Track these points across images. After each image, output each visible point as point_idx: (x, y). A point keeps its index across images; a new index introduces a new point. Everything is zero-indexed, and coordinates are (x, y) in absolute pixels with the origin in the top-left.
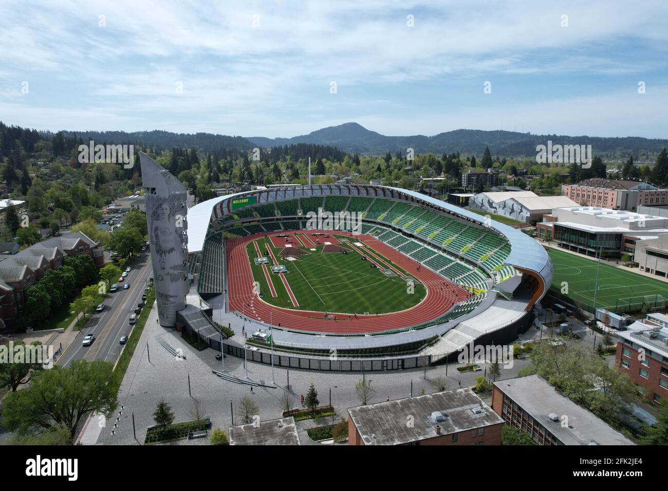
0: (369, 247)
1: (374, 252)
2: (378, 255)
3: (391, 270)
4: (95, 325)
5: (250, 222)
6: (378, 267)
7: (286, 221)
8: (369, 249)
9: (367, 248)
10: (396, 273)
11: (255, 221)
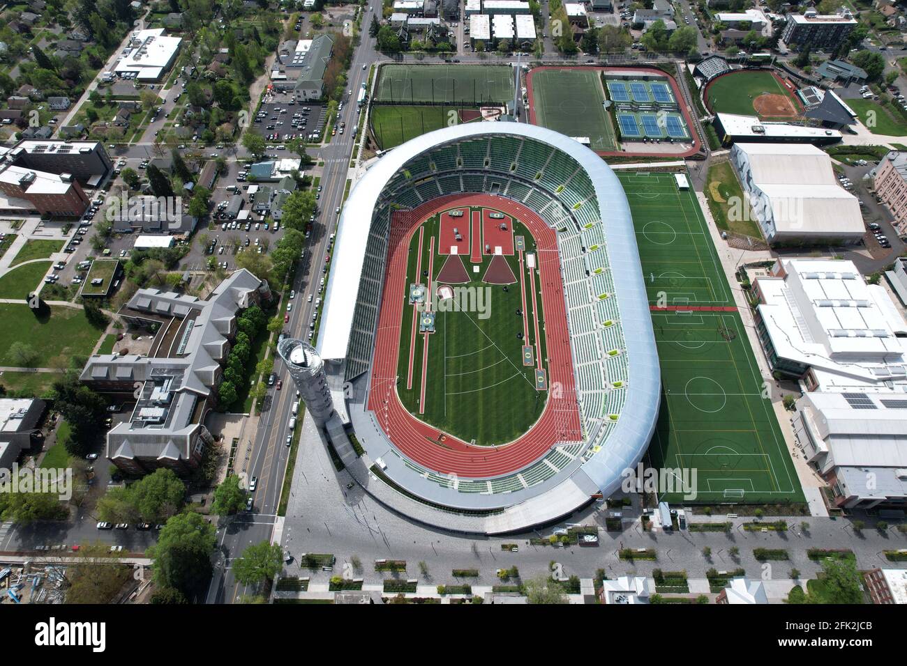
0: (538, 272)
1: (538, 289)
2: (539, 296)
3: (534, 347)
4: (269, 409)
5: (423, 179)
6: (524, 338)
7: (468, 174)
8: (537, 276)
9: (535, 273)
10: (535, 357)
11: (430, 177)
